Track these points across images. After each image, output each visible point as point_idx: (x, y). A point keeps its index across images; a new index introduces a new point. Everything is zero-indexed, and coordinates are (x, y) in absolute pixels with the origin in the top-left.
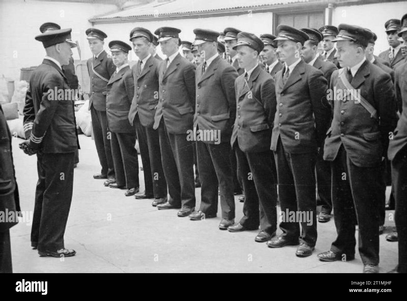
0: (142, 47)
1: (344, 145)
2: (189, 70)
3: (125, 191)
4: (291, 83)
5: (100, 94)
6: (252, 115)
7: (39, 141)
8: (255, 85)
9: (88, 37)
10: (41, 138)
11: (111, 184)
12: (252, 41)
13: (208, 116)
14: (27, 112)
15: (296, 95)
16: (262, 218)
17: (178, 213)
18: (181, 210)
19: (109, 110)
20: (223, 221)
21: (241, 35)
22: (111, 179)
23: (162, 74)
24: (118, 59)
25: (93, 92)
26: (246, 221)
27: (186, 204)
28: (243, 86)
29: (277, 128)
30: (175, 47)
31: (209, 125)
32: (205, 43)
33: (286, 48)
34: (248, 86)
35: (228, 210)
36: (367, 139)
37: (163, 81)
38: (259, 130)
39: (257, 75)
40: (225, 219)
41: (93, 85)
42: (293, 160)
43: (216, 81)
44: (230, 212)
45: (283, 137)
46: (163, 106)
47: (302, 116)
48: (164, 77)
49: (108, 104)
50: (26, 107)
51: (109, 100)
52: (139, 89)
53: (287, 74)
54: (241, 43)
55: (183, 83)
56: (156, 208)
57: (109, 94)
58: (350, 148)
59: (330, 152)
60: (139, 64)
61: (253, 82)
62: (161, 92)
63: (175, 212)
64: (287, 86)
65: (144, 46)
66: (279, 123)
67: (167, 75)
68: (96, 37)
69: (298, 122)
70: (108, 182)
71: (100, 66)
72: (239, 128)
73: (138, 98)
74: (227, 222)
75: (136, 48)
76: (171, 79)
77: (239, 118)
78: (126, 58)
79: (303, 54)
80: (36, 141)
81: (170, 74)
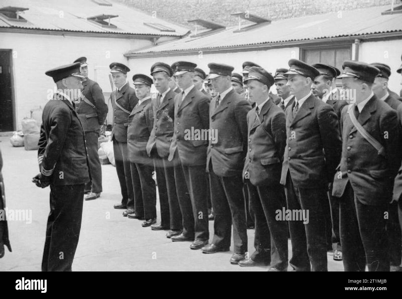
0: (163, 81)
1: (351, 181)
2: (204, 103)
3: (142, 222)
4: (300, 118)
5: (121, 125)
6: (263, 148)
7: (49, 173)
8: (266, 119)
9: (112, 70)
10: (51, 171)
11: (129, 214)
12: (262, 75)
13: (221, 148)
14: (42, 145)
15: (305, 130)
16: (273, 253)
17: (191, 246)
18: (195, 242)
19: (130, 141)
20: (235, 255)
21: (252, 70)
22: (130, 210)
23: (177, 106)
24: (140, 92)
25: (115, 124)
26: (257, 255)
27: (199, 237)
28: (254, 119)
29: (287, 162)
30: (191, 81)
31: (222, 158)
32: (219, 77)
33: (295, 82)
34: (259, 120)
35: (240, 244)
36: (373, 176)
37: (178, 114)
38: (269, 164)
39: (268, 109)
40: (237, 253)
41: (115, 117)
42: (301, 195)
43: (230, 114)
44: (241, 247)
45: (292, 171)
46: (177, 139)
47: (311, 151)
48: (179, 109)
49: (129, 135)
50: (40, 140)
51: (130, 131)
52: (158, 121)
53: (297, 108)
54: (251, 77)
55: (197, 116)
56: (170, 240)
57: (130, 125)
58: (357, 185)
59: (338, 189)
60: (159, 97)
61: (264, 115)
62: (176, 123)
63: (189, 244)
64: (297, 120)
65: (164, 80)
66: (288, 157)
67: (182, 108)
68: (119, 70)
69: (307, 156)
70: (127, 212)
71: (122, 98)
72: (250, 162)
73: (157, 129)
74: (239, 256)
75: (156, 82)
76: (185, 112)
77: (250, 151)
78: (148, 91)
79: (317, 89)
80: (46, 174)
81: (184, 107)
